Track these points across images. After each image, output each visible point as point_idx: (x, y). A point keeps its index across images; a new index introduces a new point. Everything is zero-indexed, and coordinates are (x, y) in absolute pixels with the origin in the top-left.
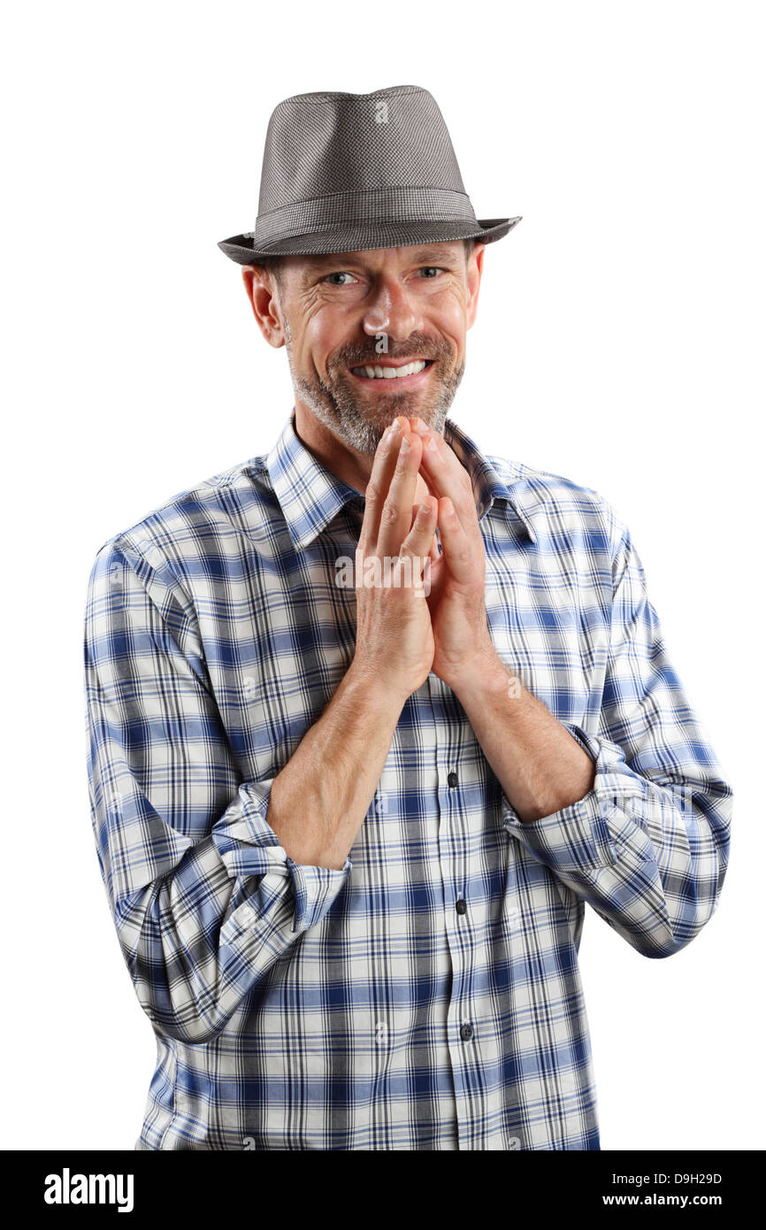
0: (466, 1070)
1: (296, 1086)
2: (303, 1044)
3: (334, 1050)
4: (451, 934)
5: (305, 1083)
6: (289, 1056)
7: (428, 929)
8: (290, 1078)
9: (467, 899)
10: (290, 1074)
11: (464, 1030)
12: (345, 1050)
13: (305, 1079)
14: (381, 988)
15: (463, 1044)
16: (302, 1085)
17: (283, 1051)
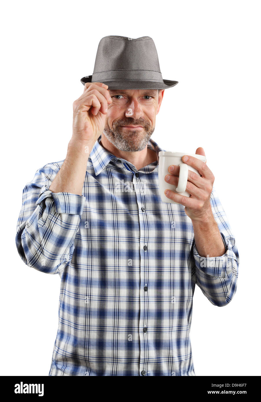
0: (144, 342)
1: (87, 341)
2: (90, 328)
3: (100, 331)
4: (142, 297)
5: (90, 341)
6: (85, 332)
7: (133, 294)
8: (85, 339)
9: (148, 287)
10: (85, 338)
11: (144, 329)
12: (103, 331)
13: (90, 340)
14: (116, 312)
15: (144, 334)
16: (89, 341)
17: (84, 330)
